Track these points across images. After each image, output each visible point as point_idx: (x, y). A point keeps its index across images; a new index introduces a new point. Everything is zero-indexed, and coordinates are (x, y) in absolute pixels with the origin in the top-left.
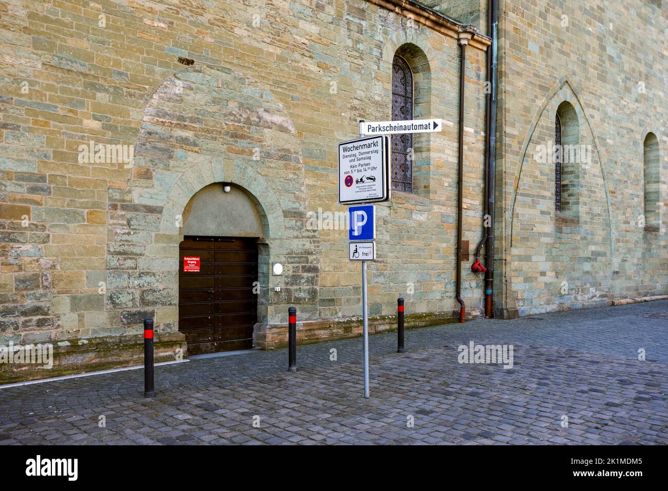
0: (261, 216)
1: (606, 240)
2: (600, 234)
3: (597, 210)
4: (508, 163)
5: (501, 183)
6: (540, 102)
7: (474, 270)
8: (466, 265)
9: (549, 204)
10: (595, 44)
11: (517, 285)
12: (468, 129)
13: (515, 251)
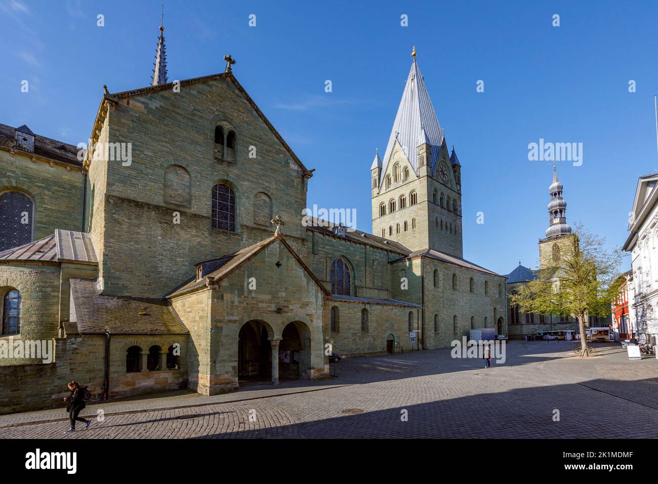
0: (394, 338)
1: (445, 336)
2: (444, 335)
3: (443, 331)
4: (426, 326)
5: (425, 329)
6: (431, 315)
7: (421, 343)
8: (419, 342)
9: (433, 331)
10: (442, 302)
11: (428, 345)
12: (419, 321)
13: (428, 339)
